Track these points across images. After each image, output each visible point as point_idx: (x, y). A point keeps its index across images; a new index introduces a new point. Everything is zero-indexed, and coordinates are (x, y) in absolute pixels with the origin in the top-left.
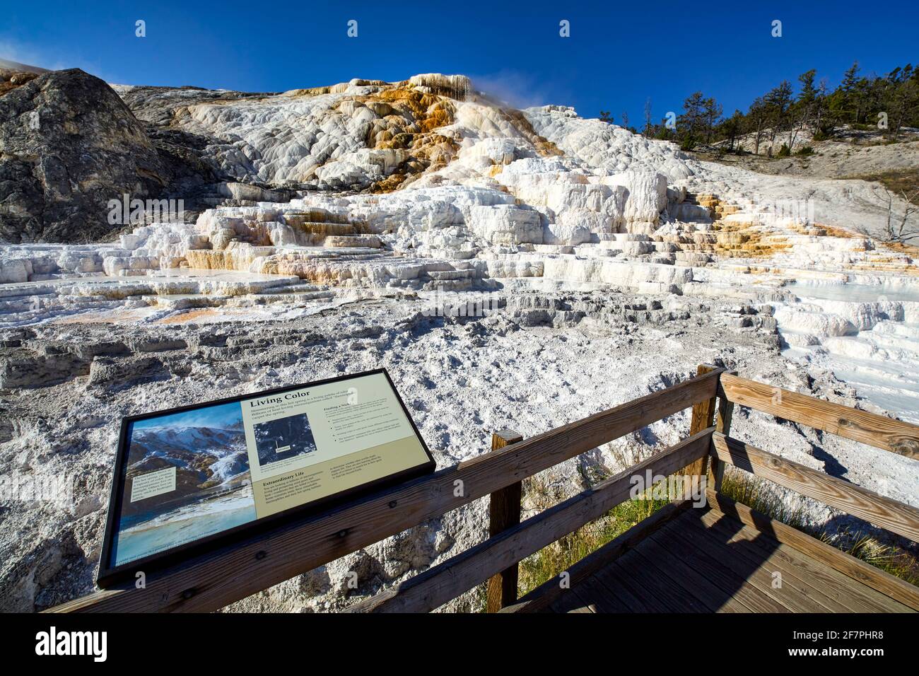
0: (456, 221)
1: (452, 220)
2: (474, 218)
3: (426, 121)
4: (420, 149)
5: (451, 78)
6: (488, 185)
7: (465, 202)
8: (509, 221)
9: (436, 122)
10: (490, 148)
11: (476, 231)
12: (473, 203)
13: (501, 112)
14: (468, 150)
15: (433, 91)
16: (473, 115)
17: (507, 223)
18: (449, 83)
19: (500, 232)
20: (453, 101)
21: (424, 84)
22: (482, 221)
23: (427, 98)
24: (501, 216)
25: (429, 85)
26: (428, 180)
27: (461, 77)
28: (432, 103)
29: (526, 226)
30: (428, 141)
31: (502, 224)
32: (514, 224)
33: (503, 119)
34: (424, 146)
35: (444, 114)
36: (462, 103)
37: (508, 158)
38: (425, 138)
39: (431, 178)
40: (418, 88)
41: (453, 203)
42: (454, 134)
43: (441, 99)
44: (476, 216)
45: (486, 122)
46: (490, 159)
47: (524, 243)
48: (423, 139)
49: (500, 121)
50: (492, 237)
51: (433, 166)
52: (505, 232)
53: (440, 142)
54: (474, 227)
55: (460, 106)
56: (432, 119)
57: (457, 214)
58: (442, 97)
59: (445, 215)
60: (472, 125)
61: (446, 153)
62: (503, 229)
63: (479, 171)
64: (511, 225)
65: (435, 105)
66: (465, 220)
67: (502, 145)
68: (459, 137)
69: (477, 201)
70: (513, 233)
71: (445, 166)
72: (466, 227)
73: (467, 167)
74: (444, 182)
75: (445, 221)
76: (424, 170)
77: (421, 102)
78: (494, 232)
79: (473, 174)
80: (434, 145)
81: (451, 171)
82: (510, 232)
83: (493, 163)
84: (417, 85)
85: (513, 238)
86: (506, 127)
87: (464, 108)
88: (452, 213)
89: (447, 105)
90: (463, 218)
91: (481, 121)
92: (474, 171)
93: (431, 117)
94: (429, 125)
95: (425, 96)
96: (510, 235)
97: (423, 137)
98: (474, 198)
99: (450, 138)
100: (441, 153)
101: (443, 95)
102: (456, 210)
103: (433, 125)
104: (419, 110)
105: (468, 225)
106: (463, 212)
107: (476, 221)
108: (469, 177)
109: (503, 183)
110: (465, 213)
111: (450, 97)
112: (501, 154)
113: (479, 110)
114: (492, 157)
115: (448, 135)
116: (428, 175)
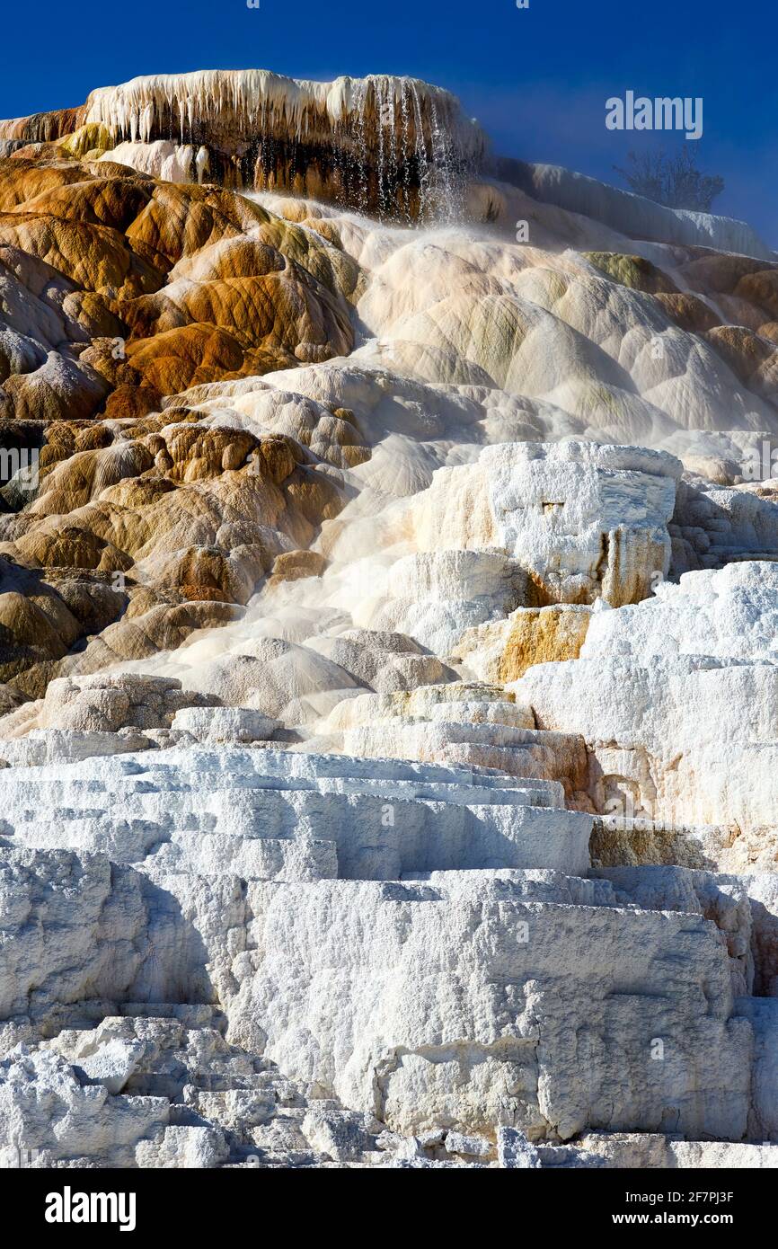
0: (157, 978)
1: (126, 977)
2: (273, 961)
3: (149, 344)
4: (79, 514)
5: (332, 95)
6: (454, 734)
7: (226, 855)
8: (497, 980)
9: (211, 349)
10: (516, 505)
11: (284, 1052)
12: (275, 861)
13: (646, 273)
14: (393, 514)
15: (219, 168)
16: (457, 302)
17: (481, 997)
18: (319, 118)
19: (434, 1053)
20: (344, 220)
21: (166, 127)
22: (324, 980)
23: (174, 208)
24: (438, 949)
25: (197, 135)
26: (76, 708)
27: (392, 87)
28: (203, 237)
29: (626, 1011)
30: (136, 466)
31: (445, 1004)
32: (532, 1000)
33: (656, 318)
34: (103, 495)
35: (272, 301)
36: (394, 232)
37: (628, 561)
38: (120, 447)
39: (96, 697)
40: (125, 155)
41: (148, 866)
42: (312, 415)
43: (262, 215)
44: (287, 943)
45: (538, 338)
46: (514, 572)
47: (600, 1127)
48: (104, 455)
49: (634, 333)
50: (381, 1088)
51: (140, 616)
52: (465, 1056)
53: (215, 468)
54: (272, 1018)
55: (388, 246)
56: (190, 331)
57: (163, 936)
58: (273, 202)
59: (78, 941)
60: (451, 361)
61: (241, 537)
62: (451, 1034)
63: (439, 645)
64: (506, 1009)
65: (220, 248)
66: (215, 975)
67: (591, 483)
68: (346, 439)
69: (299, 848)
70: (523, 1059)
71: (223, 617)
72: (219, 1020)
73: (364, 619)
74: (184, 719)
75: (74, 986)
76: (77, 646)
77: (137, 231)
78: (396, 1062)
79: (397, 662)
80: (168, 487)
81: (249, 646)
82: (504, 1053)
83: (530, 592)
84: (123, 136)
85: (526, 1095)
86: (676, 368)
87: (408, 263)
88: (126, 926)
89: (302, 243)
90: (198, 962)
91: (511, 335)
92: (402, 644)
93: (184, 317)
94: (164, 365)
95: (161, 197)
96: (503, 1078)
97: (106, 439)
98: (285, 832)
99: (281, 445)
100: (205, 533)
101: (285, 187)
102: (159, 905)
103: (191, 367)
104: (114, 279)
105: (232, 1009)
106: (202, 924)
107: (285, 981)
108: (363, 685)
109: (566, 721)
110: (218, 928)
111: (328, 198)
112: (586, 536)
113: (503, 270)
114: (525, 558)
115: (266, 428)
116: (83, 681)
